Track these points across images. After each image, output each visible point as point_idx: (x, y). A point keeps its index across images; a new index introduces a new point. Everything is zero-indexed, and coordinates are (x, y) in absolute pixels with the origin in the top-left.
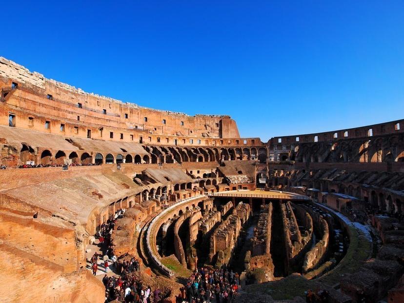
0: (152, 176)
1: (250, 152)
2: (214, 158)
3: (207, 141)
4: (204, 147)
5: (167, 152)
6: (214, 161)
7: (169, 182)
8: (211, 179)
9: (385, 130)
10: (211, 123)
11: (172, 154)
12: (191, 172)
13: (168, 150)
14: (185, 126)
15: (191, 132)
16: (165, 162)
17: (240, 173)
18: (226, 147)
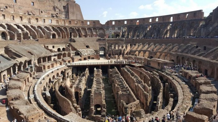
0: (16, 51)
1: (93, 31)
2: (65, 35)
3: (57, 21)
4: (55, 26)
5: (23, 29)
6: (65, 37)
7: (33, 56)
8: (66, 52)
9: (180, 18)
10: (59, 5)
11: (28, 32)
12: (47, 47)
13: (23, 27)
14: (36, 6)
15: (42, 12)
16: (22, 39)
17: (87, 47)
18: (74, 27)
